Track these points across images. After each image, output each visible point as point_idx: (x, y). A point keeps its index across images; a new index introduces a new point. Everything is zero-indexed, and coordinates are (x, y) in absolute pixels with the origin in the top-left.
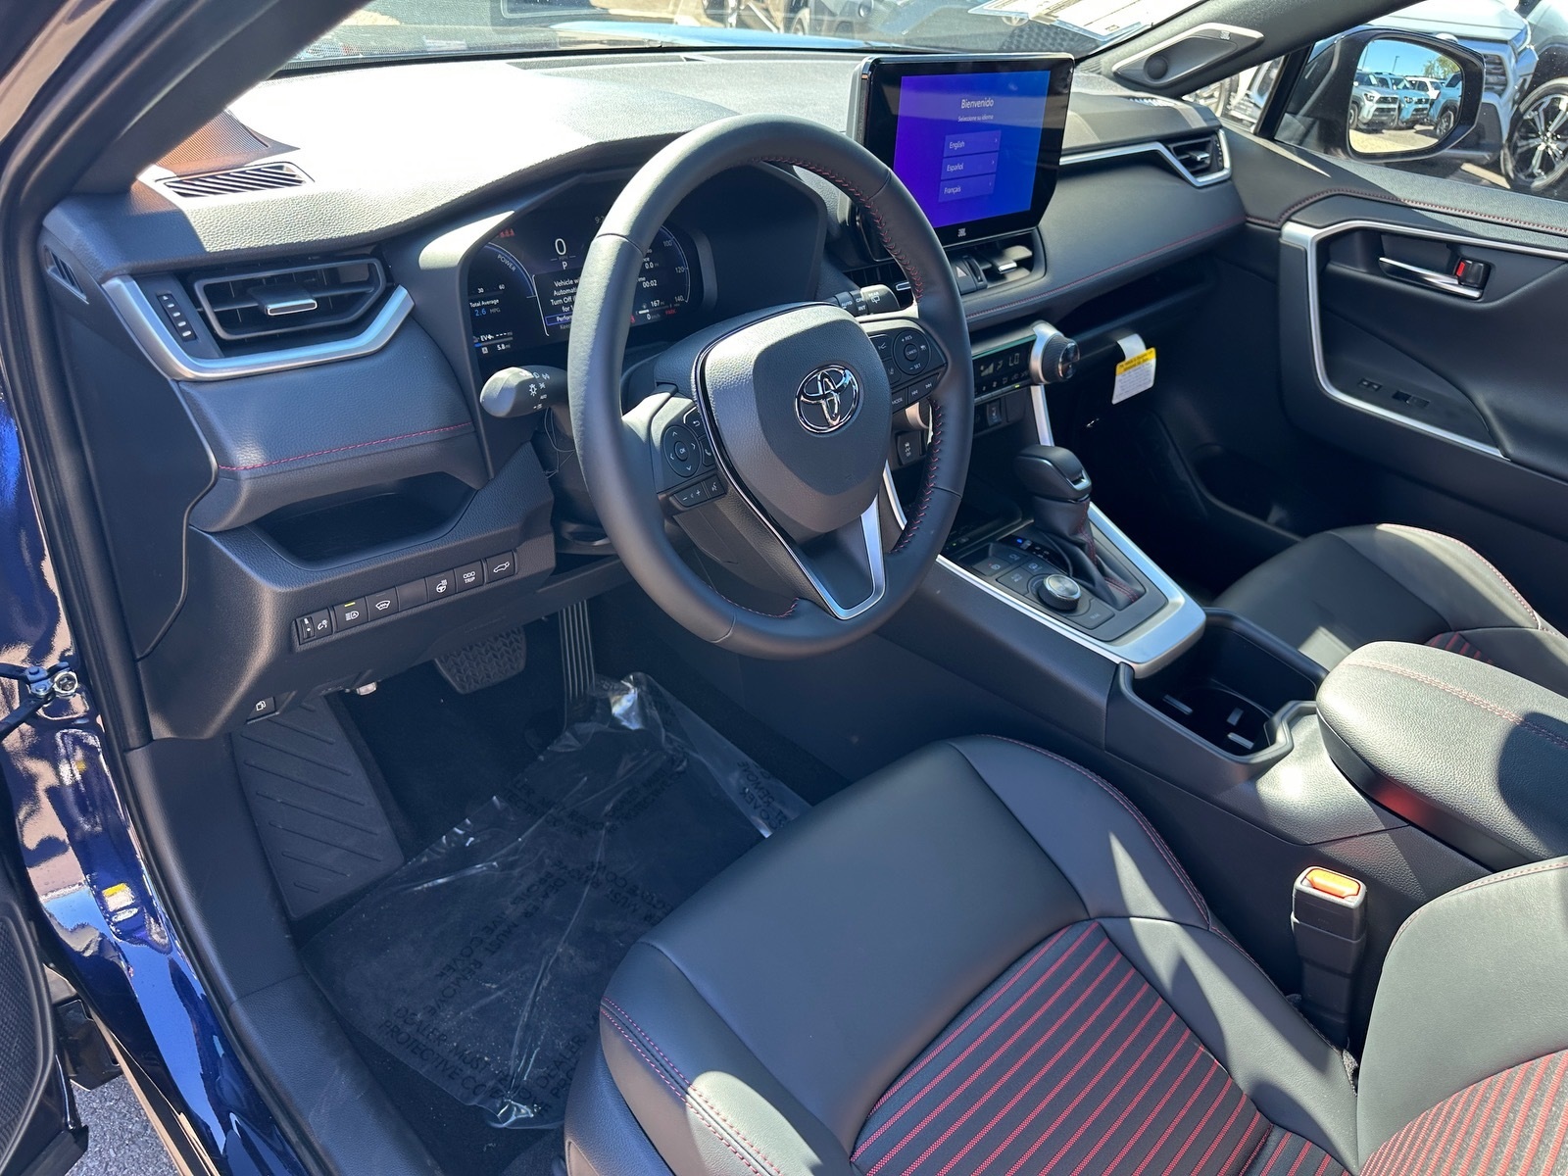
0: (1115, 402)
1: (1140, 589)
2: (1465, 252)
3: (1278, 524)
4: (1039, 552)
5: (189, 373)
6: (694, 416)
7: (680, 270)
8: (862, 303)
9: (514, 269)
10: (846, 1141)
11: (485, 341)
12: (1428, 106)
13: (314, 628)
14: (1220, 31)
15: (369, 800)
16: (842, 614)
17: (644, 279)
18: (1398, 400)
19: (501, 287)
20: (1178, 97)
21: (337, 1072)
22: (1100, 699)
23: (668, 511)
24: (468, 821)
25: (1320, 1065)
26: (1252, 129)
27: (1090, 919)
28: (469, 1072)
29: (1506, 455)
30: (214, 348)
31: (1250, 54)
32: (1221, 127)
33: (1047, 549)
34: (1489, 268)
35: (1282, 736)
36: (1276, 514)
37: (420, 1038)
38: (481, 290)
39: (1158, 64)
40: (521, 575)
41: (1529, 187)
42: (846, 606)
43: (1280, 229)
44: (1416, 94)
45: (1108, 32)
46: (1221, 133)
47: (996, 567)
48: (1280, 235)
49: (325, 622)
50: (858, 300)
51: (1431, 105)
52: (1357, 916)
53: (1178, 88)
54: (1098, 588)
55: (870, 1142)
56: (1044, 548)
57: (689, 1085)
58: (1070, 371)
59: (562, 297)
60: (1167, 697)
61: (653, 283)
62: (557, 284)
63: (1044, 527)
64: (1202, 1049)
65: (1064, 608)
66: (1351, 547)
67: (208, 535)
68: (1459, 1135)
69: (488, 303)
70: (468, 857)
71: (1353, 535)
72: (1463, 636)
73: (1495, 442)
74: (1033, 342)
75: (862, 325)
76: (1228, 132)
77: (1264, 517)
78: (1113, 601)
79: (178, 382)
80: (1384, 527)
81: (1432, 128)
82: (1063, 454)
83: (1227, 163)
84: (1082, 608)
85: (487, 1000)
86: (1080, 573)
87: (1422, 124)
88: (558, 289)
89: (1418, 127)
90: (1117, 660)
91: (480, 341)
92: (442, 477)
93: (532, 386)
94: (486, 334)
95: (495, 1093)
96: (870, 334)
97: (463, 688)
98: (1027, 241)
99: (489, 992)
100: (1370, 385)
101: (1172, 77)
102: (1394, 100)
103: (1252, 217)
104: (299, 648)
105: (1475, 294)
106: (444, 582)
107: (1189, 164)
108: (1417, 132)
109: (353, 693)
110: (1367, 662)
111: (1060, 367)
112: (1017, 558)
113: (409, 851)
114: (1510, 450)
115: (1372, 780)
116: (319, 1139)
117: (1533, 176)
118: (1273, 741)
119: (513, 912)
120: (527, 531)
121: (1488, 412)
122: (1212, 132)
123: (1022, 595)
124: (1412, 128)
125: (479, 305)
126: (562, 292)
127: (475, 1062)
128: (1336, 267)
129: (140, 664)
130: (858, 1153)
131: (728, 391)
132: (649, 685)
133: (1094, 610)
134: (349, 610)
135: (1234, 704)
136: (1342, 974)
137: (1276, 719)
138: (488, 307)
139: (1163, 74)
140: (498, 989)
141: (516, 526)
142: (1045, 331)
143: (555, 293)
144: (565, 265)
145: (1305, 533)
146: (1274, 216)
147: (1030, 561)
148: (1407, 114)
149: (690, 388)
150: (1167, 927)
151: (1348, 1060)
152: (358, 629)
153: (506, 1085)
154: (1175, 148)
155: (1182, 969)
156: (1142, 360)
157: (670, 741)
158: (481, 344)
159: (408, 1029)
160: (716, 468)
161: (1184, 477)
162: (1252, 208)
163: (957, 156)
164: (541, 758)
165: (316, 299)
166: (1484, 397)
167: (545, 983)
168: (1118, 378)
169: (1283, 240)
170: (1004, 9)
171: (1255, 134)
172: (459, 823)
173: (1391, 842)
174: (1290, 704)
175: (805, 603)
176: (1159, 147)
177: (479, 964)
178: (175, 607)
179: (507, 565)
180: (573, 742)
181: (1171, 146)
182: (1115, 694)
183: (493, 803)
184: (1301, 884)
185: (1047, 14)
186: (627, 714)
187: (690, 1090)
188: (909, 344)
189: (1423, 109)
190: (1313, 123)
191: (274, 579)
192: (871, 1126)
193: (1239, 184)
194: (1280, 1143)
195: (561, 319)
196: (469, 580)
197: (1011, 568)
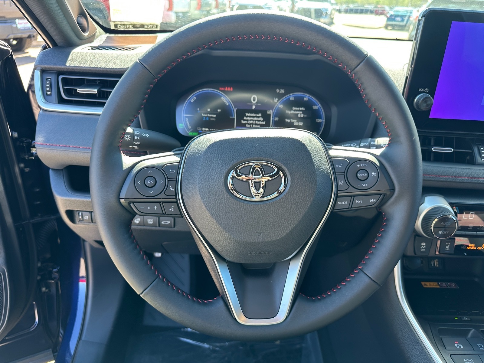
7: (319, 121)
9: (227, 104)
11: (204, 131)
16: (242, 320)
19: (219, 110)
38: (209, 110)
59: (248, 120)
61: (301, 124)
62: (247, 114)
88: (247, 117)
91: (202, 130)
94: (205, 127)
125: (206, 115)
126: (248, 118)
138: (210, 117)
143: (245, 118)
144: (254, 107)
158: (202, 131)
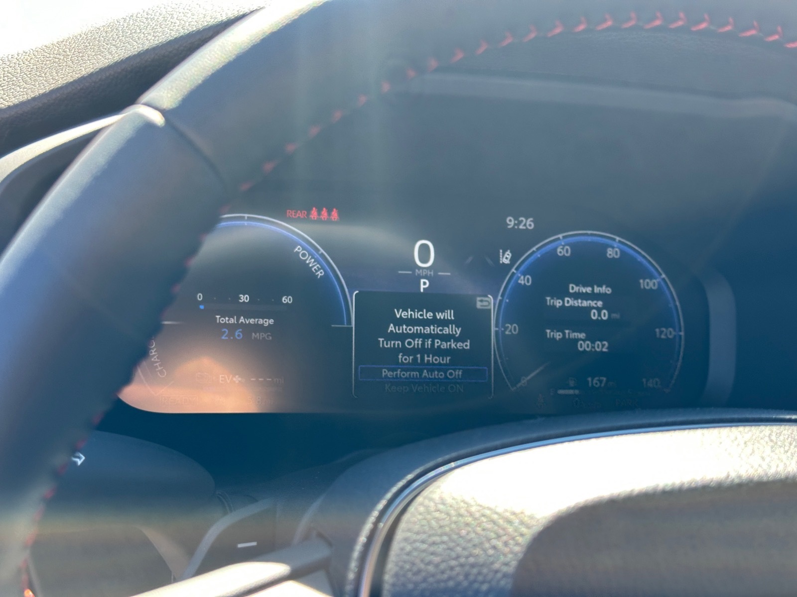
7: (666, 332)
9: (320, 274)
17: (582, 335)
19: (286, 300)
38: (244, 298)
59: (403, 337)
61: (602, 346)
62: (399, 313)
69: (252, 321)
125: (232, 321)
126: (405, 329)
143: (391, 328)
144: (424, 284)
195: (390, 374)
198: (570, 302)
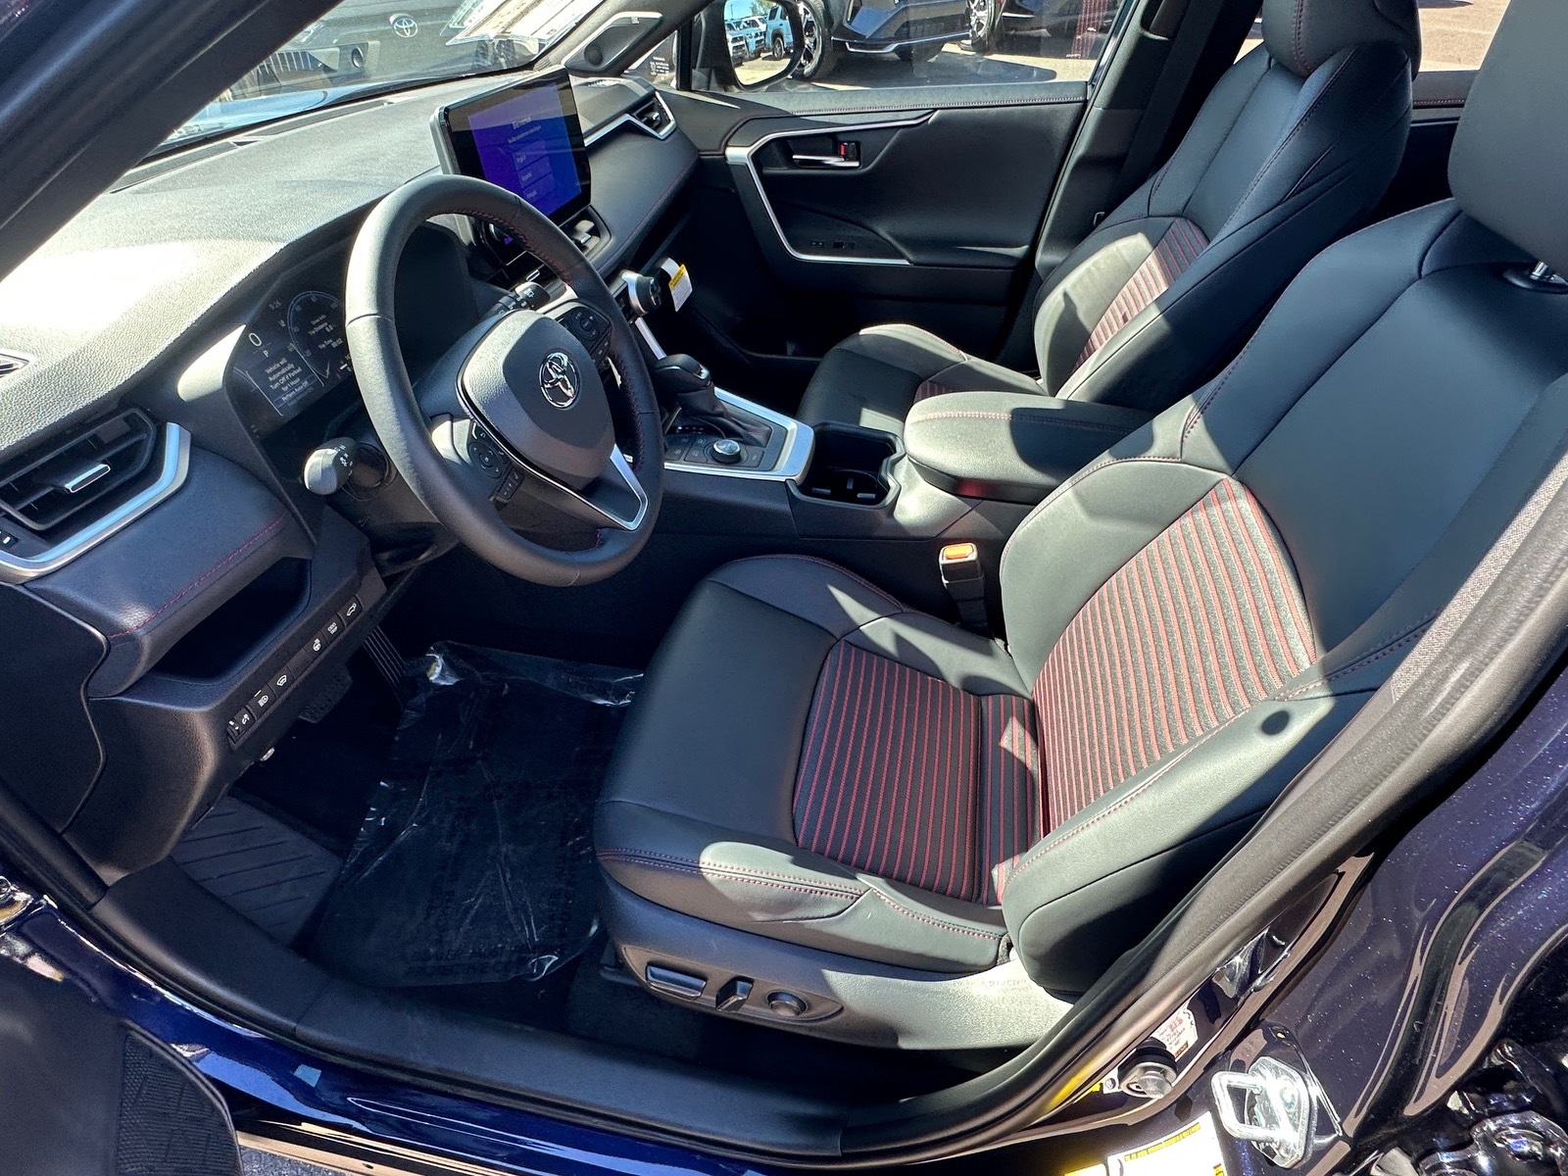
0: (677, 310)
1: (768, 429)
2: (841, 138)
3: (794, 354)
4: (697, 431)
5: (32, 573)
6: (479, 430)
8: (522, 301)
10: (789, 837)
12: (763, 37)
13: (241, 725)
14: (630, 18)
15: (291, 837)
16: (632, 526)
18: (837, 248)
20: (619, 74)
21: (409, 1017)
22: (785, 507)
23: (499, 506)
24: (373, 809)
25: (989, 652)
26: (674, 84)
27: (838, 641)
28: (493, 961)
29: (909, 260)
30: (38, 542)
31: (659, 29)
32: (656, 90)
33: (701, 426)
34: (858, 144)
35: (891, 483)
36: (790, 348)
37: (443, 963)
39: (593, 53)
40: (366, 608)
41: (803, 75)
42: (631, 519)
43: (724, 154)
44: (753, 31)
45: (549, 36)
46: (657, 94)
47: (678, 452)
48: (726, 158)
49: (246, 716)
50: (518, 299)
51: (765, 35)
52: (978, 562)
53: (617, 68)
54: (746, 439)
55: (803, 831)
56: (698, 427)
57: (698, 863)
58: (659, 300)
59: (277, 380)
60: (814, 489)
62: (269, 371)
63: (689, 412)
64: (930, 678)
65: (733, 460)
66: (852, 352)
67: (119, 698)
68: (1084, 647)
70: (391, 831)
71: (848, 344)
72: (931, 381)
73: (902, 256)
74: (627, 287)
75: (547, 315)
76: (659, 91)
77: (784, 353)
78: (759, 444)
79: (23, 585)
80: (863, 332)
81: (771, 53)
82: (681, 358)
83: (671, 117)
84: (744, 456)
85: (473, 912)
86: (730, 433)
87: (765, 52)
88: (271, 374)
89: (763, 55)
90: (783, 479)
92: (285, 561)
93: (342, 459)
95: (523, 961)
96: (557, 319)
97: (316, 719)
98: (587, 216)
99: (471, 906)
100: (817, 243)
101: (606, 63)
102: (741, 38)
103: (703, 151)
104: (235, 746)
105: (856, 164)
106: (317, 641)
107: (649, 123)
108: (763, 59)
109: (258, 763)
110: (920, 418)
111: (653, 298)
112: (686, 440)
113: (341, 853)
114: (911, 258)
115: (954, 484)
116: (431, 1064)
117: (802, 66)
118: (889, 488)
119: (451, 848)
120: (362, 574)
121: (889, 238)
122: (651, 96)
123: (706, 463)
124: (759, 56)
126: (275, 377)
127: (494, 953)
128: (769, 171)
129: (64, 836)
130: (800, 841)
131: (492, 402)
132: (450, 646)
133: (750, 454)
134: (259, 697)
135: (846, 477)
136: (980, 599)
137: (883, 474)
139: (600, 60)
140: (476, 900)
141: (355, 572)
142: (630, 277)
143: (271, 379)
144: (266, 353)
145: (821, 354)
146: (716, 146)
147: (695, 440)
148: (753, 47)
149: (463, 411)
150: (881, 622)
151: (999, 642)
152: (273, 708)
153: (523, 952)
154: (637, 115)
155: (900, 640)
156: (680, 274)
157: (486, 678)
159: (430, 963)
160: (511, 462)
161: (728, 346)
162: (700, 145)
163: (525, 167)
164: (397, 738)
165: (104, 462)
166: (883, 230)
167: (508, 876)
168: (673, 292)
169: (730, 161)
170: (472, 36)
171: (678, 89)
172: (367, 813)
173: (978, 515)
174: (885, 461)
175: (605, 530)
176: (627, 117)
177: (452, 893)
178: (96, 770)
179: (354, 606)
180: (414, 715)
181: (635, 114)
182: (792, 500)
183: (383, 786)
184: (942, 561)
185: (503, 32)
186: (442, 676)
187: (701, 865)
188: (582, 319)
189: (761, 40)
190: (710, 72)
191: (199, 703)
192: (798, 822)
193: (684, 128)
194: (989, 703)
195: (286, 399)
196: (333, 631)
197: (688, 449)
198: (317, 329)
